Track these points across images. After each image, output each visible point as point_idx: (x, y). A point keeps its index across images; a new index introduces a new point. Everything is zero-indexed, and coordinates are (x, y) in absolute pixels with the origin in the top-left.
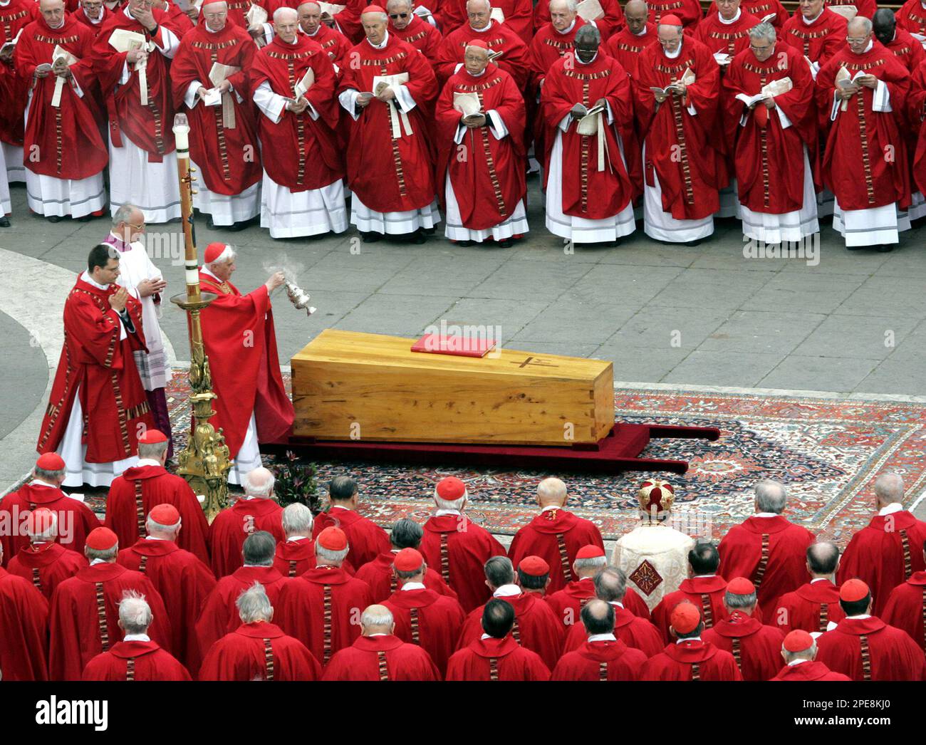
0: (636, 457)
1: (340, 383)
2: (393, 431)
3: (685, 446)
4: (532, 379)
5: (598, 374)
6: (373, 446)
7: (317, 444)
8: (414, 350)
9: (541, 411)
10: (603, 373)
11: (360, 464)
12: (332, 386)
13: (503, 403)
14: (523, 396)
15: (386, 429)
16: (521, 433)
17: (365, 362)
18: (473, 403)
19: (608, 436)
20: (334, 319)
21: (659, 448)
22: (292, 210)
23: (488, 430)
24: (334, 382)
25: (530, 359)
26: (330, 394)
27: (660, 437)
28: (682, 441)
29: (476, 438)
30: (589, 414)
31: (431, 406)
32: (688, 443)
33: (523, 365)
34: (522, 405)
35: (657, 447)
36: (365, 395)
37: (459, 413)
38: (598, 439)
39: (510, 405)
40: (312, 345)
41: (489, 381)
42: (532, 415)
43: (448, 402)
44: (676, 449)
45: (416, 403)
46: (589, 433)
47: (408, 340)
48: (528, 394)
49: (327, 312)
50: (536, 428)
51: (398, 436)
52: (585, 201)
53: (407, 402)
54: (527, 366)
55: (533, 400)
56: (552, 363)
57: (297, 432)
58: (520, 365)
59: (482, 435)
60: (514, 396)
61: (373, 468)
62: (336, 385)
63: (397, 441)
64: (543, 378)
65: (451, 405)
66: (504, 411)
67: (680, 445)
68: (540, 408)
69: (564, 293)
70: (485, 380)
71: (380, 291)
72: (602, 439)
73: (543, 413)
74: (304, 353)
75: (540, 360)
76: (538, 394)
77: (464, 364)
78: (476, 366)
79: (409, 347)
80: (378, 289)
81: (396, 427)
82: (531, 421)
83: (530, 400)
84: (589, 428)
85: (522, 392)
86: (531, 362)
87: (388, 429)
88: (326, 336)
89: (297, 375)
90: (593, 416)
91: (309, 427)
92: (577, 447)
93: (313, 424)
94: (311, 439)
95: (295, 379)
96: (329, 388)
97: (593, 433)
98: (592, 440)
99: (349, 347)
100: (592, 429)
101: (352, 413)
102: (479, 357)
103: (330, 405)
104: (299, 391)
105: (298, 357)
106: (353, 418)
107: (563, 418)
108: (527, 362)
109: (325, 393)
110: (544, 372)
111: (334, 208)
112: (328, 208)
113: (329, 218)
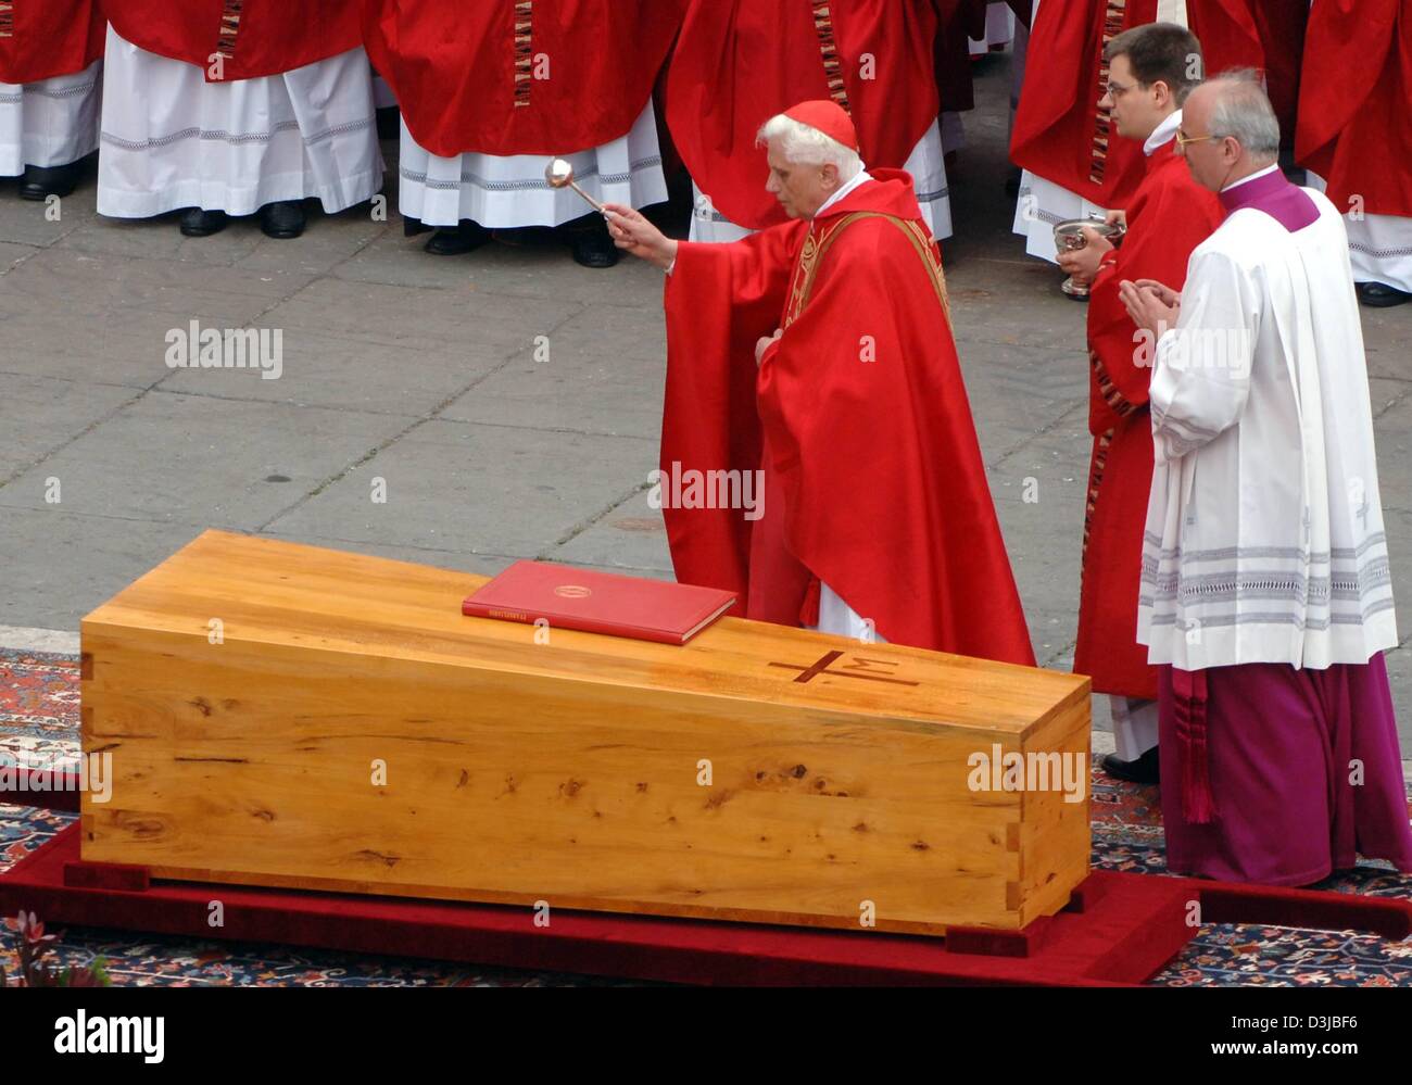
0: (1150, 979)
1: (231, 704)
2: (391, 861)
3: (1309, 952)
4: (830, 721)
5: (1036, 713)
6: (324, 907)
7: (155, 893)
8: (470, 612)
9: (852, 821)
10: (1056, 711)
11: (286, 960)
12: (207, 713)
13: (735, 792)
14: (800, 771)
15: (369, 855)
16: (789, 887)
17: (312, 642)
18: (642, 787)
19: (1065, 910)
20: (288, 494)
21: (1227, 955)
22: (203, 128)
23: (689, 878)
24: (213, 699)
25: (833, 656)
26: (201, 735)
27: (1236, 922)
28: (1303, 936)
29: (644, 898)
30: (1003, 839)
31: (512, 789)
32: (1318, 944)
33: (806, 675)
34: (795, 801)
35: (1221, 952)
36: (309, 745)
37: (598, 815)
38: (1029, 919)
39: (759, 799)
40: (153, 580)
41: (696, 719)
42: (823, 832)
43: (566, 779)
44: (1278, 959)
45: (465, 777)
46: (1000, 900)
47: (458, 578)
48: (814, 766)
49: (269, 470)
50: (833, 873)
51: (404, 879)
52: (1102, 149)
53: (439, 772)
54: (820, 677)
55: (828, 788)
56: (899, 673)
57: (91, 852)
58: (799, 673)
59: (667, 888)
60: (771, 771)
61: (323, 974)
62: (219, 709)
63: (402, 893)
64: (864, 720)
65: (573, 789)
66: (741, 815)
67: (1292, 948)
68: (849, 811)
69: (1024, 446)
70: (681, 717)
71: (448, 412)
72: (1041, 920)
73: (861, 828)
74: (130, 604)
75: (862, 662)
76: (845, 769)
77: (622, 663)
78: (662, 671)
79: (459, 600)
80: (445, 404)
81: (399, 849)
82: (822, 852)
83: (820, 785)
84: (999, 885)
85: (798, 759)
86: (835, 665)
87: (377, 855)
88: (207, 552)
89: (99, 670)
90: (1014, 844)
91: (128, 835)
92: (962, 940)
93: (142, 829)
94: (136, 875)
95: (96, 684)
96: (197, 717)
97: (1014, 899)
98: (1010, 921)
99: (263, 591)
100: (1011, 888)
101: (271, 797)
102: (675, 642)
103: (197, 771)
104: (102, 725)
105: (104, 615)
106: (267, 815)
107: (921, 847)
108: (822, 665)
109: (181, 732)
110: (869, 702)
111: (321, 134)
112: (304, 131)
113: (306, 165)
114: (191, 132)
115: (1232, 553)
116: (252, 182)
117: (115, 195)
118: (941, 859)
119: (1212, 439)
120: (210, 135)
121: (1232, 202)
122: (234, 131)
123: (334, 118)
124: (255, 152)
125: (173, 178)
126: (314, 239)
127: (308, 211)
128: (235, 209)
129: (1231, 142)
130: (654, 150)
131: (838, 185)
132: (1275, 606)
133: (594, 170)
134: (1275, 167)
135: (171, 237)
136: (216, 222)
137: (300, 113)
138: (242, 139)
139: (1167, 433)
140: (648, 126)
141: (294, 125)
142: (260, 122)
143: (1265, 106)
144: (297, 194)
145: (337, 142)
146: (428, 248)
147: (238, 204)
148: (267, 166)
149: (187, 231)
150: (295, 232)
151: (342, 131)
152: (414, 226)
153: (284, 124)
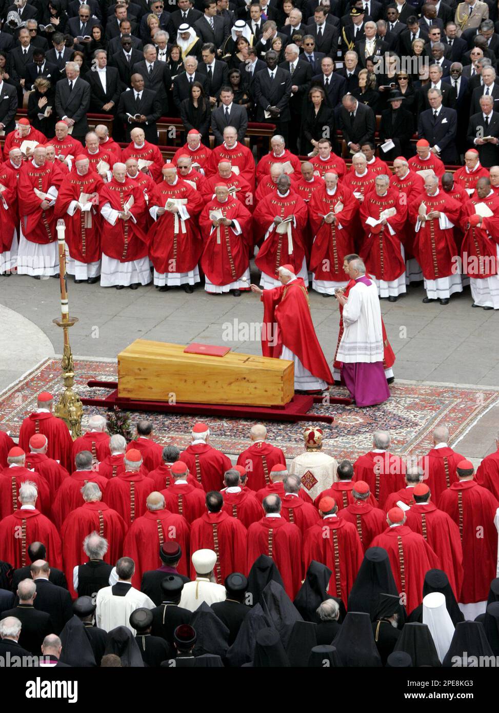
0: (305, 413)
1: (144, 369)
3: (333, 408)
4: (250, 370)
5: (286, 368)
6: (161, 404)
7: (131, 402)
8: (185, 352)
9: (254, 387)
10: (289, 367)
11: (154, 414)
12: (140, 371)
13: (233, 382)
14: (245, 378)
16: (243, 399)
17: (158, 358)
18: (217, 382)
19: (290, 402)
20: (142, 333)
21: (318, 409)
23: (225, 397)
24: (141, 368)
25: (249, 358)
26: (139, 375)
27: (319, 403)
30: (280, 389)
31: (194, 383)
33: (245, 362)
34: (244, 384)
36: (158, 376)
37: (209, 387)
38: (285, 403)
39: (237, 383)
40: (129, 348)
41: (226, 370)
42: (249, 389)
43: (203, 381)
44: (327, 409)
46: (280, 400)
47: (182, 346)
48: (247, 378)
49: (138, 329)
50: (251, 396)
53: (181, 380)
54: (247, 362)
55: (250, 381)
56: (261, 361)
57: (120, 395)
58: (243, 361)
60: (240, 379)
61: (161, 416)
62: (142, 370)
64: (256, 369)
65: (205, 382)
66: (234, 386)
67: (330, 408)
68: (253, 385)
70: (224, 369)
71: (168, 319)
72: (287, 403)
73: (256, 388)
74: (125, 352)
75: (254, 359)
76: (253, 378)
77: (213, 360)
78: (219, 361)
79: (183, 350)
80: (167, 317)
82: (248, 392)
83: (248, 381)
84: (280, 397)
85: (244, 376)
86: (249, 360)
88: (138, 343)
89: (121, 364)
90: (282, 390)
91: (126, 392)
92: (273, 407)
93: (129, 391)
94: (128, 399)
95: (120, 366)
96: (138, 371)
97: (282, 400)
98: (282, 404)
99: (150, 349)
100: (282, 398)
101: (151, 385)
102: (221, 356)
103: (138, 381)
104: (122, 373)
105: (122, 354)
106: (151, 388)
107: (266, 391)
108: (247, 360)
109: (136, 374)
110: (256, 366)
111: (141, 271)
112: (138, 271)
113: (138, 277)
114: (118, 272)
115: (356, 343)
116: (129, 280)
117: (104, 282)
118: (269, 393)
119: (354, 322)
120: (121, 272)
121: (357, 281)
122: (125, 271)
123: (143, 268)
124: (129, 275)
125: (115, 280)
126: (140, 290)
127: (139, 285)
128: (126, 285)
129: (357, 271)
130: (198, 273)
131: (290, 279)
132: (364, 352)
133: (188, 276)
134: (364, 275)
135: (115, 289)
136: (122, 287)
137: (137, 268)
138: (127, 273)
139: (346, 322)
140: (197, 268)
141: (136, 270)
142: (130, 269)
143: (363, 265)
144: (137, 282)
145: (144, 273)
146: (160, 290)
147: (126, 284)
148: (131, 277)
149: (117, 289)
150: (136, 288)
151: (145, 271)
152: (157, 287)
153: (134, 270)
